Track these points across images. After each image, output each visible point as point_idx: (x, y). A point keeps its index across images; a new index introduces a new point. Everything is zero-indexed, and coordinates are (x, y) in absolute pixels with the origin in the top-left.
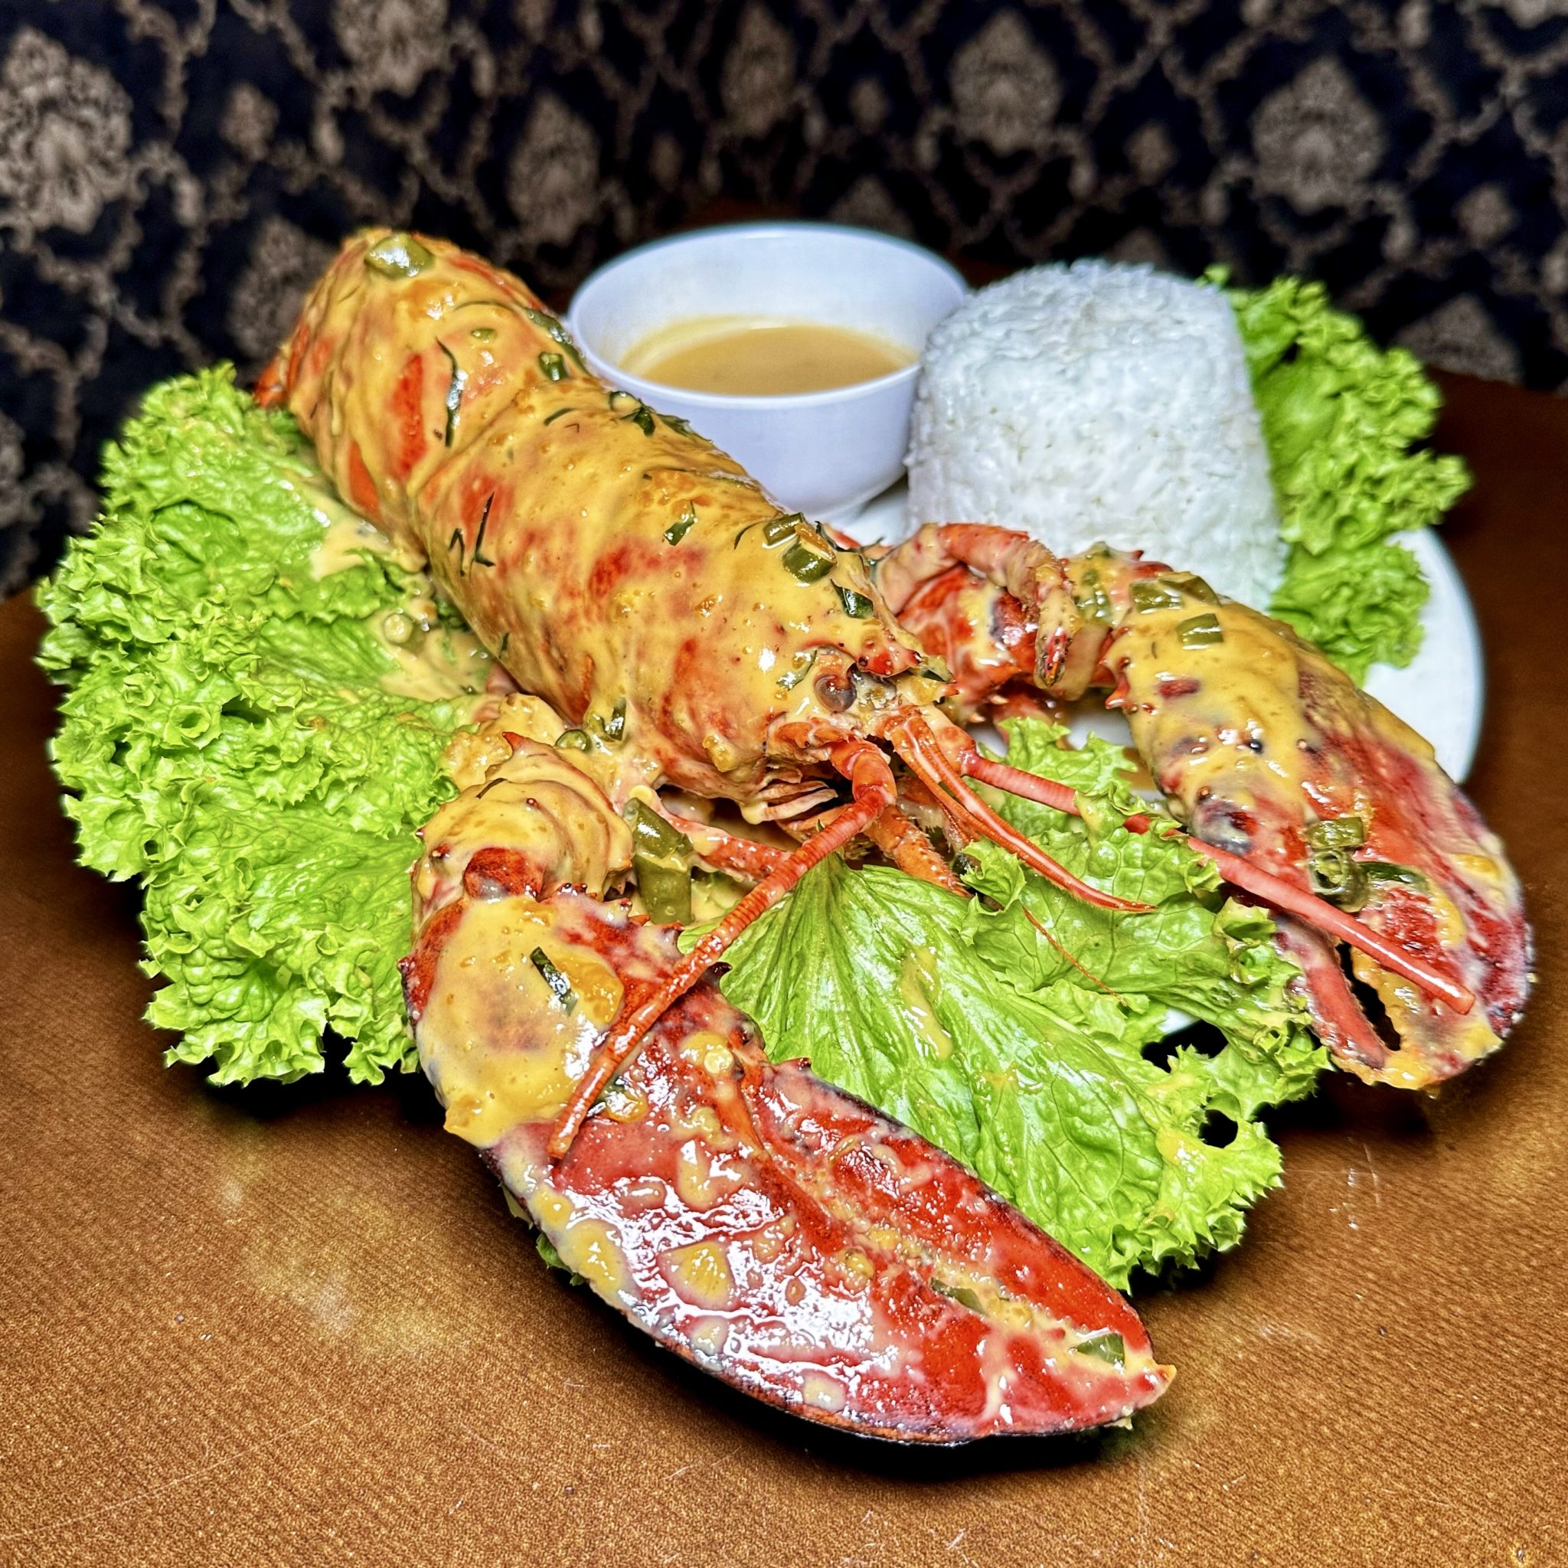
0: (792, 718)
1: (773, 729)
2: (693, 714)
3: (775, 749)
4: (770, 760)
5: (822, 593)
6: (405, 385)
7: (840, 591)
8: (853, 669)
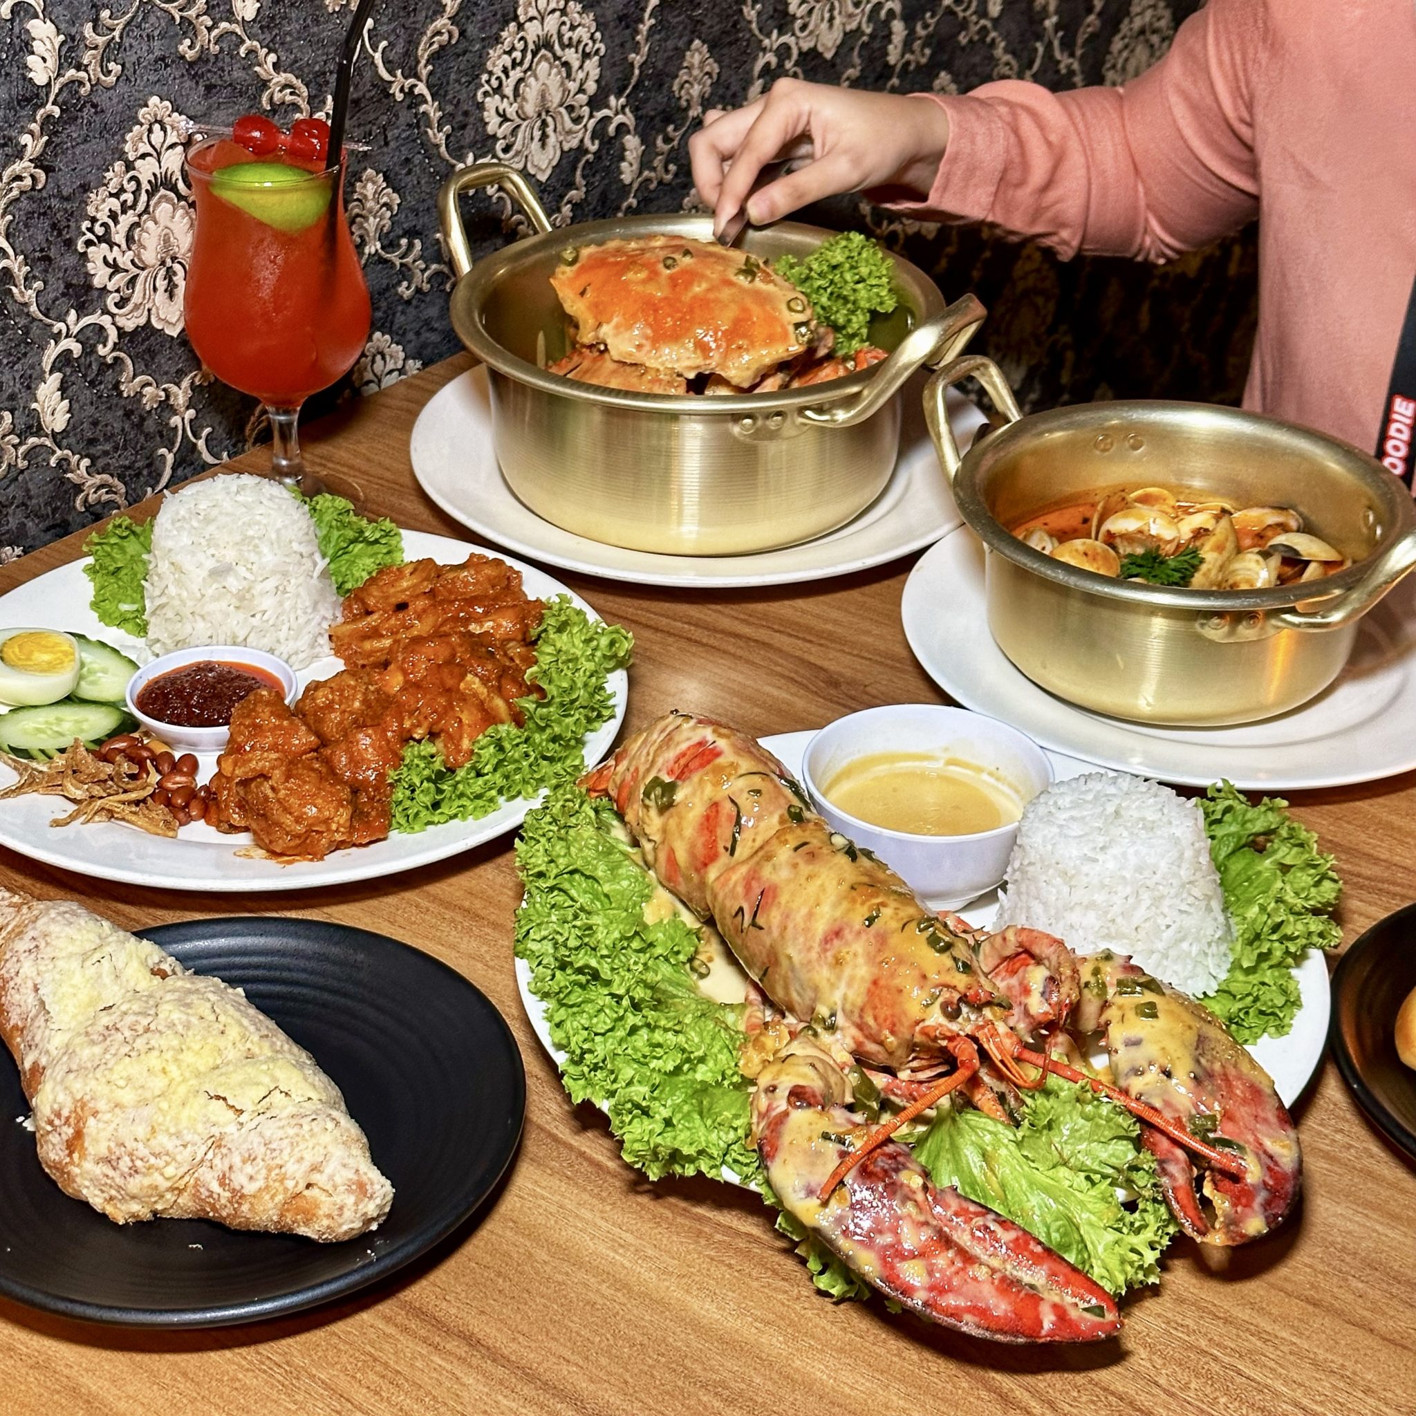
0: (927, 1023)
1: (918, 1028)
2: (876, 1018)
3: (918, 1038)
4: (915, 1045)
5: (946, 960)
6: (708, 818)
7: (955, 959)
8: (960, 1000)
